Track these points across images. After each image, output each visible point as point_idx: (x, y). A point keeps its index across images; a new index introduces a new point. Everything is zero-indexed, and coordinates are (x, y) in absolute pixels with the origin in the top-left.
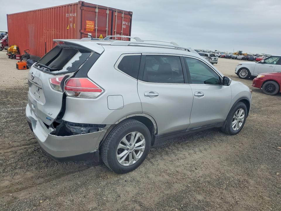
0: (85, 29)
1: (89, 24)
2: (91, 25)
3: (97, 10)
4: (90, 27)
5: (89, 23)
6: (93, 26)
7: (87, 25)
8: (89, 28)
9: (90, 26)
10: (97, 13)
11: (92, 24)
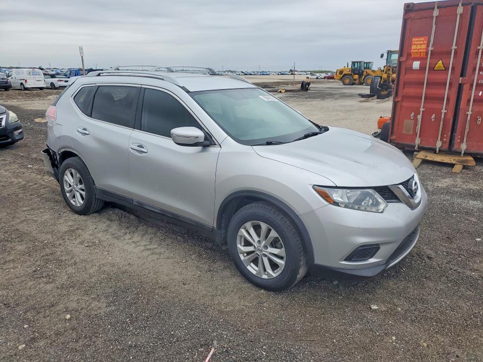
0: (409, 55)
1: (417, 44)
2: (421, 44)
3: (436, 13)
4: (419, 49)
5: (417, 41)
6: (424, 47)
7: (413, 47)
8: (416, 51)
9: (419, 47)
10: (435, 18)
11: (422, 42)
